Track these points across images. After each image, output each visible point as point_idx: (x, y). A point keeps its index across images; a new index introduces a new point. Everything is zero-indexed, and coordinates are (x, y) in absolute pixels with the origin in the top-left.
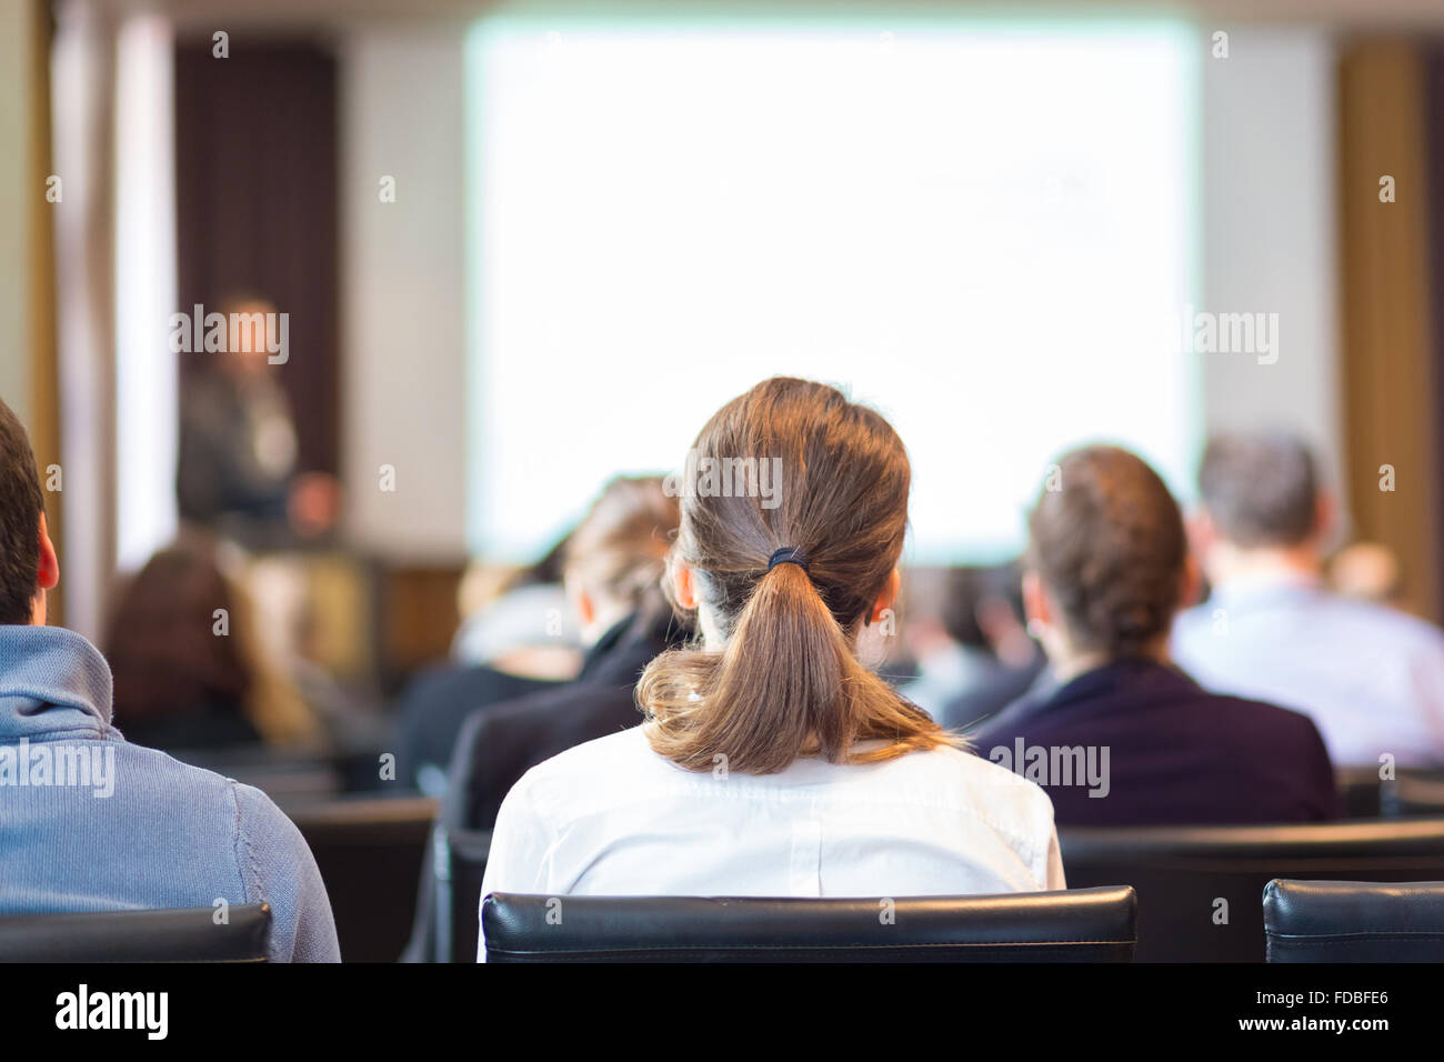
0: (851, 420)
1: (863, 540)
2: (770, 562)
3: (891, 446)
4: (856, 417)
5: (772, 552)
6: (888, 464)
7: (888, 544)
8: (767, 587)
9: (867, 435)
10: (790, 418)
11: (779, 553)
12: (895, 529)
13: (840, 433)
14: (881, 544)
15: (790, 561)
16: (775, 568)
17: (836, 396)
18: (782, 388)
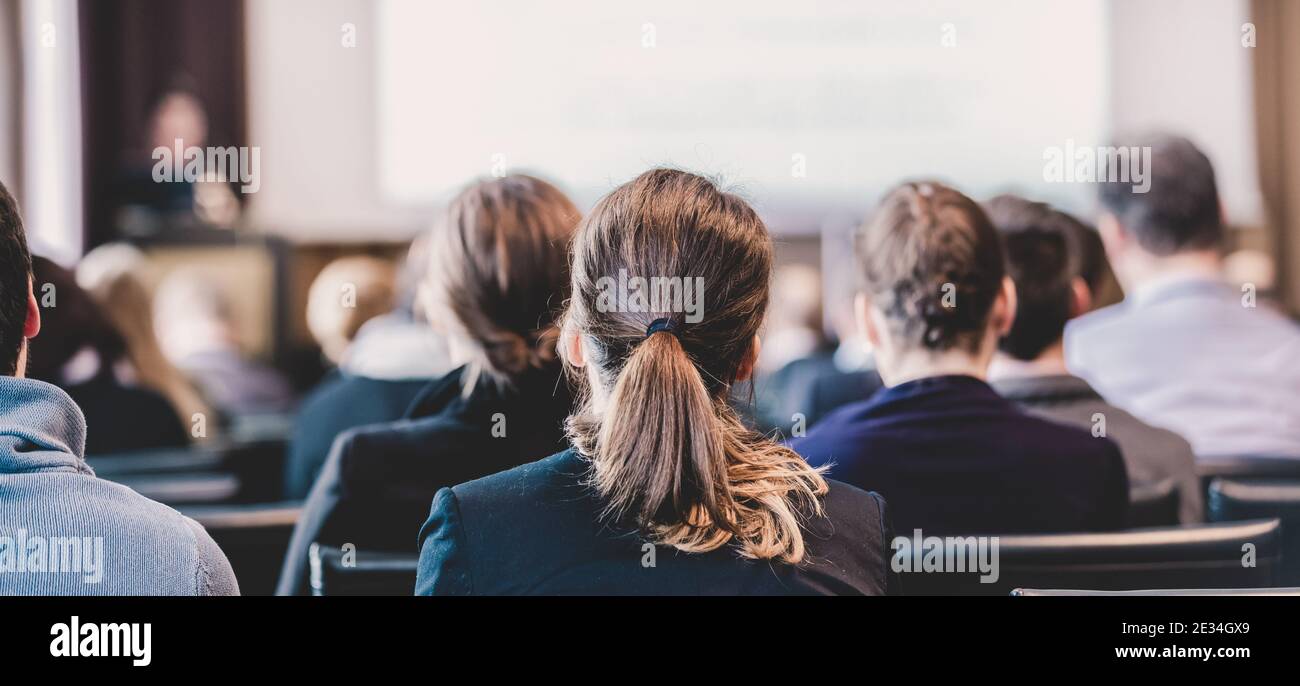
0: (719, 209)
1: (728, 311)
2: (649, 330)
3: (753, 231)
4: (723, 207)
5: (650, 322)
6: (751, 246)
7: (750, 314)
8: (645, 352)
9: (732, 222)
10: (667, 205)
11: (656, 323)
12: (756, 302)
13: (711, 219)
14: (744, 315)
15: (665, 330)
16: (653, 335)
17: (706, 187)
18: (662, 179)
